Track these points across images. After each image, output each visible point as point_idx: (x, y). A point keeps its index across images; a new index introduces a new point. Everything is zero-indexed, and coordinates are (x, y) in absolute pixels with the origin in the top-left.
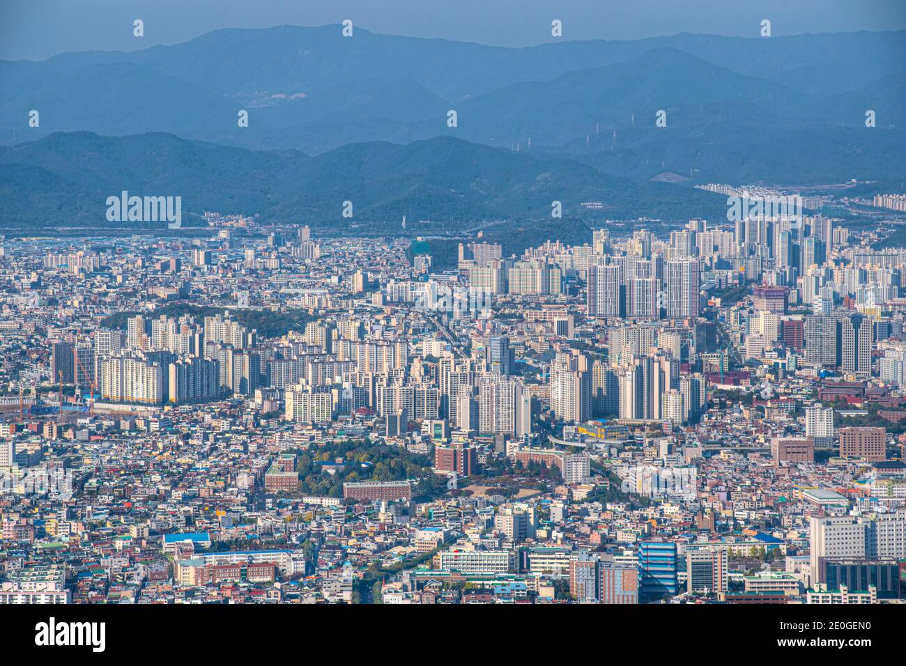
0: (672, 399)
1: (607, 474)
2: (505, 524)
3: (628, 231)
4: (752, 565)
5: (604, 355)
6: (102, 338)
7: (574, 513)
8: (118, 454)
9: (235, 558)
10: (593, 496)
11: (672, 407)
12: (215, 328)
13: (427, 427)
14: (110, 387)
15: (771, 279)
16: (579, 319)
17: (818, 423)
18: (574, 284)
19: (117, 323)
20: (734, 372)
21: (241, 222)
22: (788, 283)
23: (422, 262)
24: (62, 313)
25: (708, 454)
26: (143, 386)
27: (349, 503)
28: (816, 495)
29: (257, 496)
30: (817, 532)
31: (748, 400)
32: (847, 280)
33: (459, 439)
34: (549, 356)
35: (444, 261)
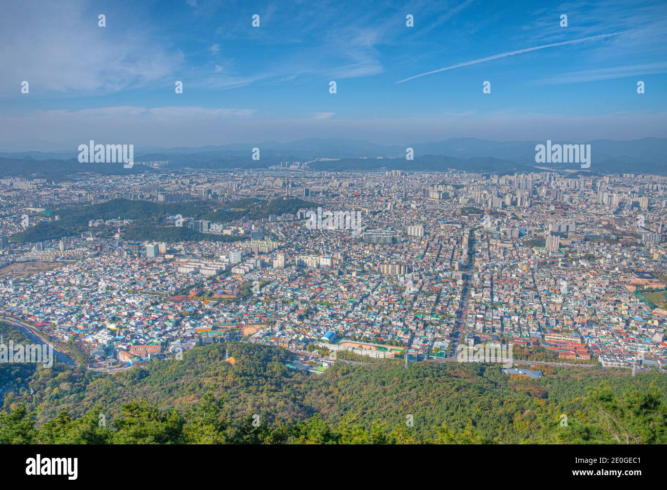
0: (527, 203)
1: (514, 215)
2: (496, 222)
3: (521, 174)
4: (539, 231)
5: (515, 195)
6: (430, 188)
7: (508, 221)
8: (432, 207)
9: (450, 225)
10: (512, 218)
11: (527, 204)
12: (449, 187)
13: (484, 205)
14: (431, 195)
15: (546, 183)
16: (511, 188)
17: (552, 208)
18: (511, 182)
19: (433, 186)
20: (538, 198)
21: (454, 170)
22: (548, 184)
23: (484, 177)
24: (424, 184)
25: (532, 212)
26: (436, 196)
27: (469, 217)
28: (550, 220)
29: (454, 215)
30: (550, 226)
31: (540, 204)
32: (559, 184)
33: (489, 208)
34: (505, 194)
35: (488, 177)
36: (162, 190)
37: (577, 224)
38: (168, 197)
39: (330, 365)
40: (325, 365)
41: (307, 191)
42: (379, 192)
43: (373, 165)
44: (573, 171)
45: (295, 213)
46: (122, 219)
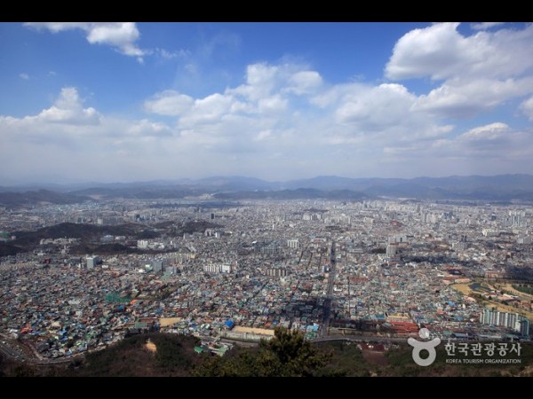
3: (368, 201)
4: (381, 242)
21: (320, 199)
23: (342, 204)
27: (332, 233)
30: (389, 239)
32: (395, 208)
35: (345, 204)
36: (100, 216)
37: (408, 237)
38: (104, 220)
39: (229, 347)
40: (226, 346)
41: (213, 216)
42: (266, 216)
43: (261, 195)
44: (404, 199)
45: (203, 232)
46: (68, 238)
